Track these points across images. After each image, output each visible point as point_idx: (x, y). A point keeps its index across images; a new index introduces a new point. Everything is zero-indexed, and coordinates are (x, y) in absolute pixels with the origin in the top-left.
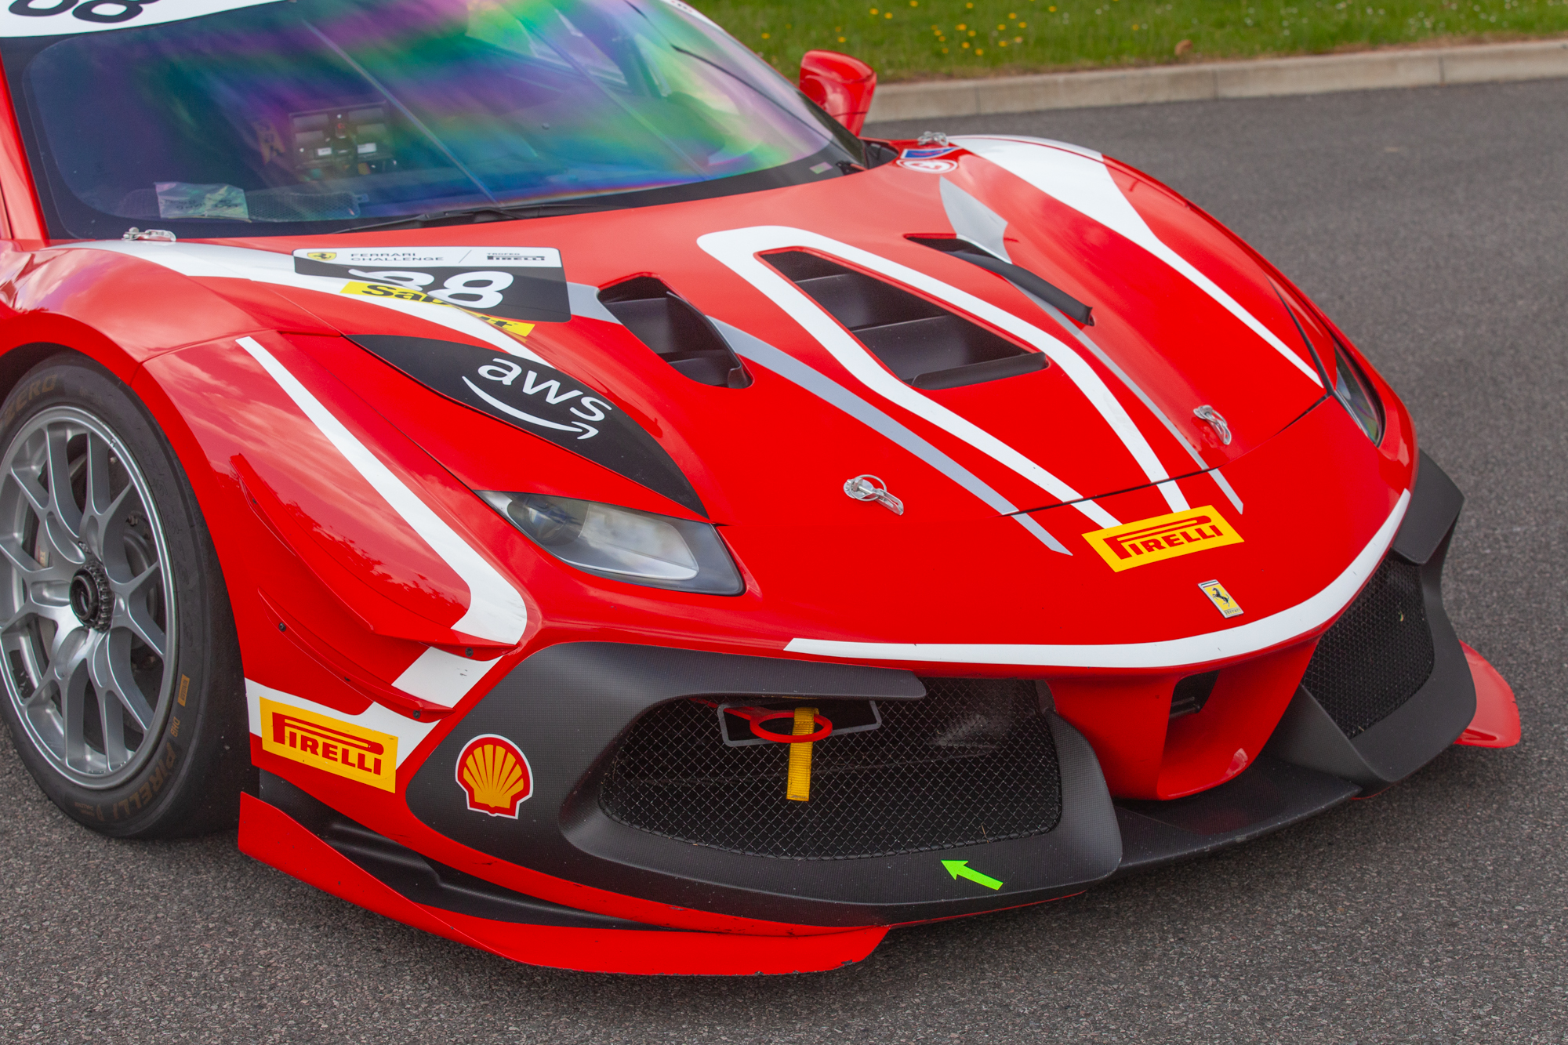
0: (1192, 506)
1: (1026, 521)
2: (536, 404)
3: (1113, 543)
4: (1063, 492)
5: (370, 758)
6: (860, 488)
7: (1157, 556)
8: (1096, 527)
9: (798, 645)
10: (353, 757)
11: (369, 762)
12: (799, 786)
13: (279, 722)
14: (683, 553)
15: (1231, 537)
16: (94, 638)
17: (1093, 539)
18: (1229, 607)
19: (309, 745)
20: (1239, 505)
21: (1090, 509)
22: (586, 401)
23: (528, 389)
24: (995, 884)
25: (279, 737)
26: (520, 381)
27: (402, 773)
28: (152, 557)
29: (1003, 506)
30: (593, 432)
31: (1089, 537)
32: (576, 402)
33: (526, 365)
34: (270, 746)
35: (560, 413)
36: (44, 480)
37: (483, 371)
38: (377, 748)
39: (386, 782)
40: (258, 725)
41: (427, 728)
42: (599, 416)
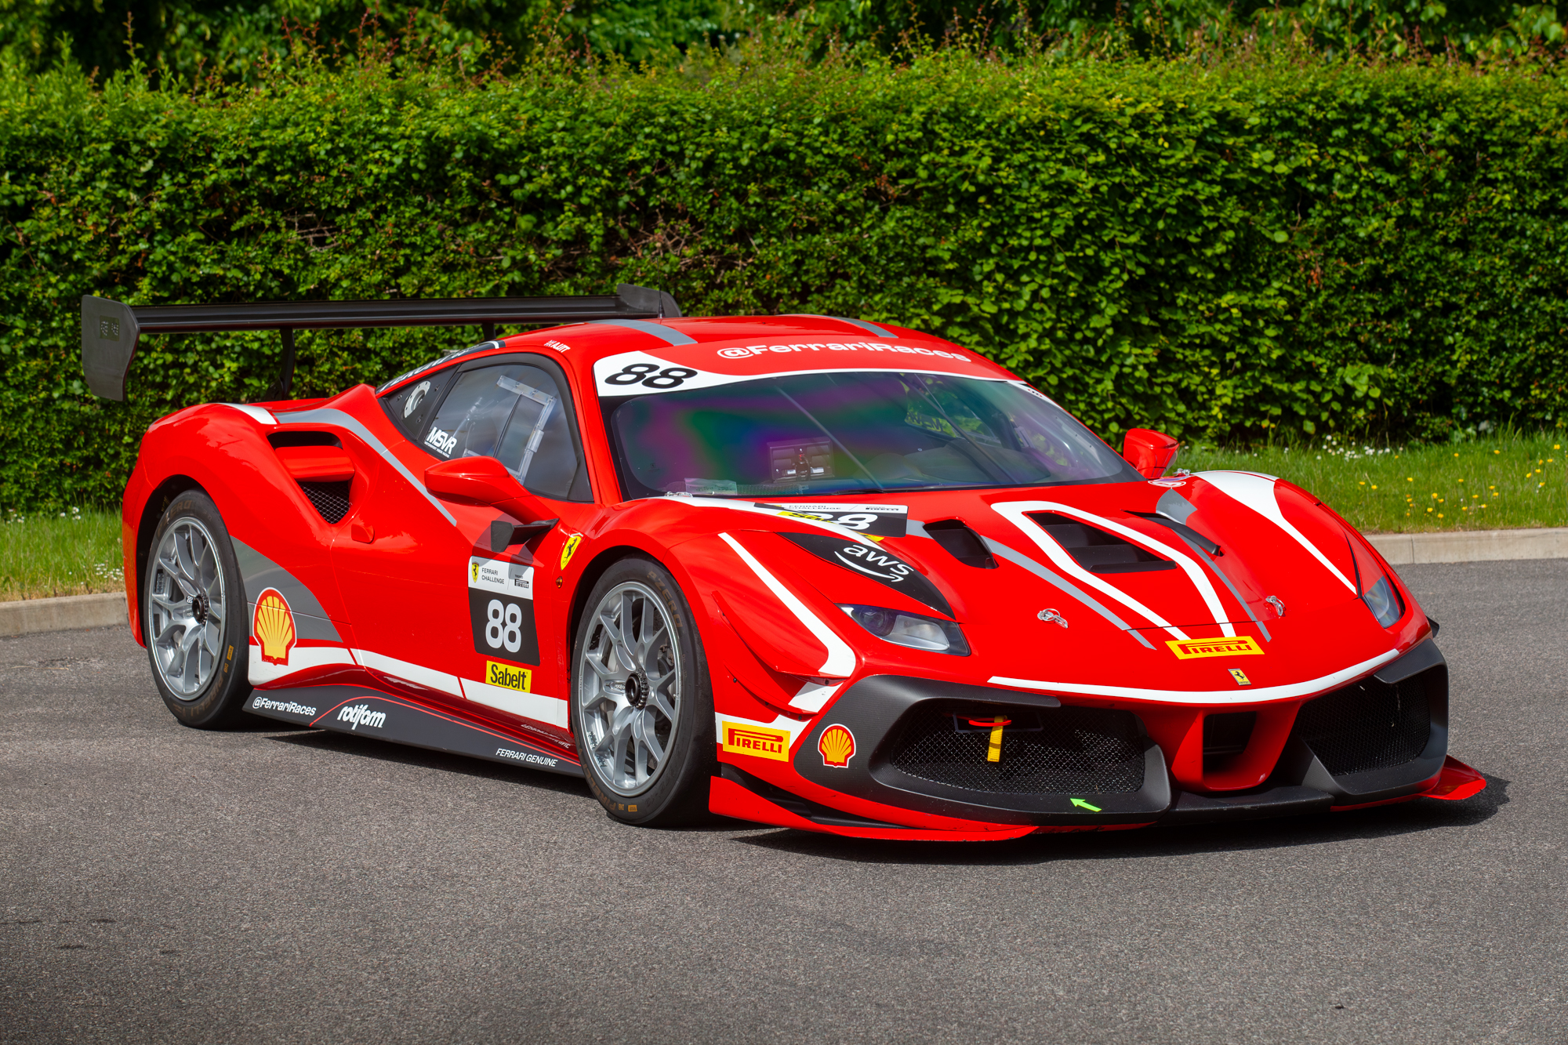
0: (1238, 634)
1: (1135, 634)
2: (873, 566)
3: (1184, 648)
4: (1159, 621)
5: (776, 744)
6: (1045, 615)
7: (1208, 654)
8: (1174, 639)
9: (995, 680)
10: (768, 747)
11: (776, 748)
12: (994, 755)
13: (732, 732)
14: (942, 637)
15: (1257, 650)
16: (636, 714)
17: (1172, 645)
18: (1246, 681)
19: (746, 743)
20: (1268, 638)
21: (1175, 631)
22: (900, 566)
23: (869, 558)
24: (1097, 809)
25: (731, 742)
26: (866, 555)
27: (792, 750)
28: (672, 668)
29: (1123, 626)
30: (900, 579)
31: (1169, 643)
32: (895, 566)
33: (870, 549)
34: (728, 748)
35: (886, 570)
36: (617, 624)
37: (847, 550)
38: (780, 739)
39: (784, 757)
40: (721, 737)
41: (805, 724)
42: (906, 572)
